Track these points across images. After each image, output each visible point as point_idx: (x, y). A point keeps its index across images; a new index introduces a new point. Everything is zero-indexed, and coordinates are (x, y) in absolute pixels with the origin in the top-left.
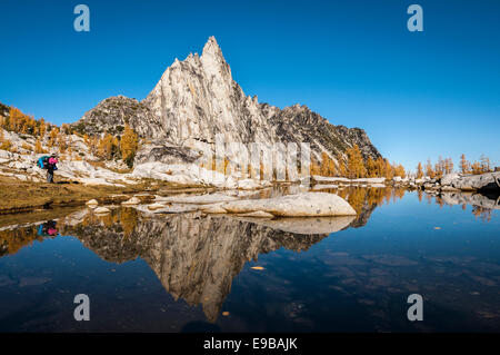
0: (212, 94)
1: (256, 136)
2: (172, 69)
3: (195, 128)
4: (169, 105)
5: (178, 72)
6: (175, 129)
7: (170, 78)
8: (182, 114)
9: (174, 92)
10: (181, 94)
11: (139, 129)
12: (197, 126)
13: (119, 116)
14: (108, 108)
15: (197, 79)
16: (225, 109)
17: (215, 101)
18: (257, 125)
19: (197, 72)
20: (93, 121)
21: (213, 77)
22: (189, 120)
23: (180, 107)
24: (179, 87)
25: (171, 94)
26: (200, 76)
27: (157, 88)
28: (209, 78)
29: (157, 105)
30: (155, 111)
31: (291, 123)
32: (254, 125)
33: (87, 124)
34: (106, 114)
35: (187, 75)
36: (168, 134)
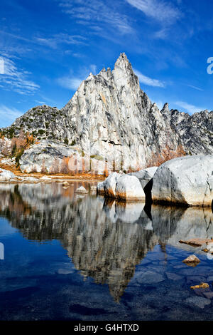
0: (121, 103)
1: (160, 139)
2: (86, 82)
3: (104, 131)
4: (84, 112)
5: (92, 85)
6: (87, 132)
7: (85, 90)
8: (93, 120)
9: (87, 101)
10: (94, 103)
11: (56, 132)
12: (106, 130)
13: (41, 122)
14: (33, 116)
15: (108, 90)
16: (132, 115)
17: (123, 108)
18: (161, 129)
19: (109, 84)
20: (21, 126)
21: (122, 87)
22: (99, 125)
23: (92, 114)
24: (93, 97)
25: (85, 103)
26: (110, 87)
27: (74, 98)
28: (119, 88)
29: (73, 111)
30: (71, 117)
31: (199, 128)
32: (158, 129)
33: (17, 128)
34: (32, 120)
35: (100, 86)
36: (81, 136)
